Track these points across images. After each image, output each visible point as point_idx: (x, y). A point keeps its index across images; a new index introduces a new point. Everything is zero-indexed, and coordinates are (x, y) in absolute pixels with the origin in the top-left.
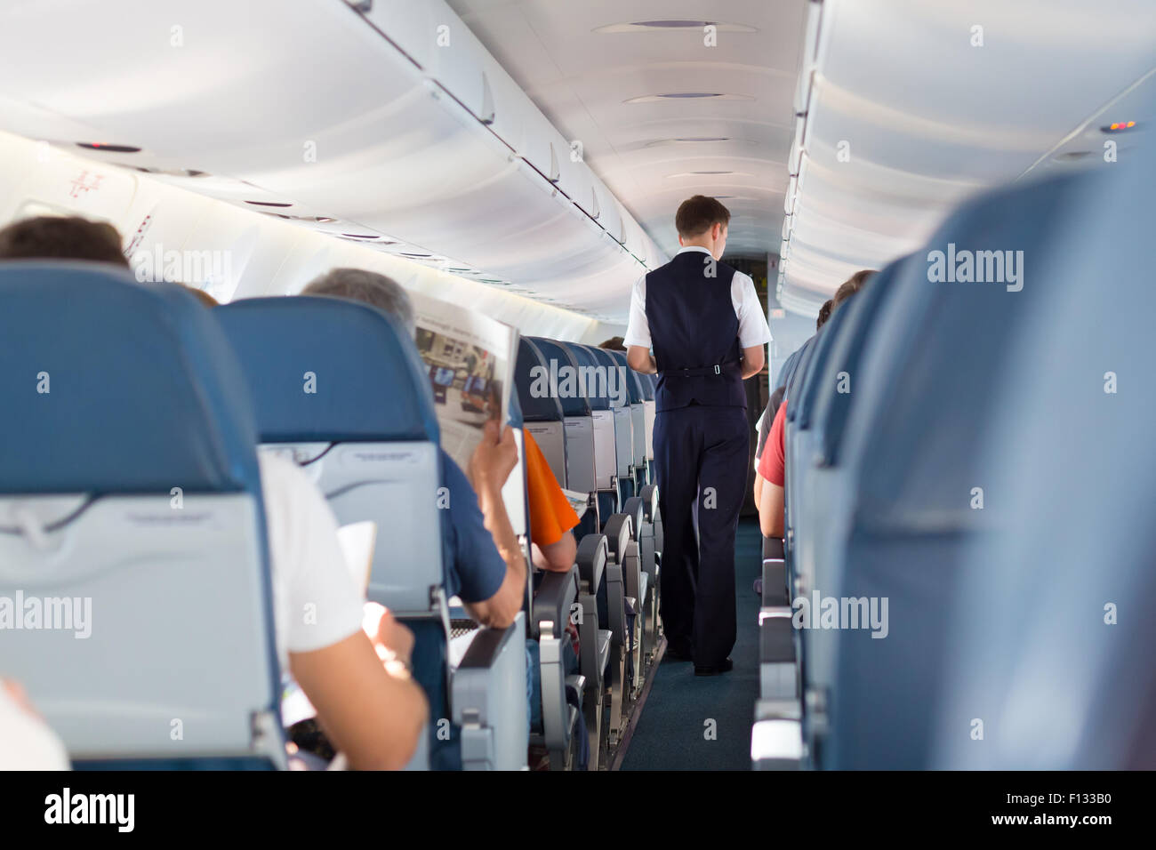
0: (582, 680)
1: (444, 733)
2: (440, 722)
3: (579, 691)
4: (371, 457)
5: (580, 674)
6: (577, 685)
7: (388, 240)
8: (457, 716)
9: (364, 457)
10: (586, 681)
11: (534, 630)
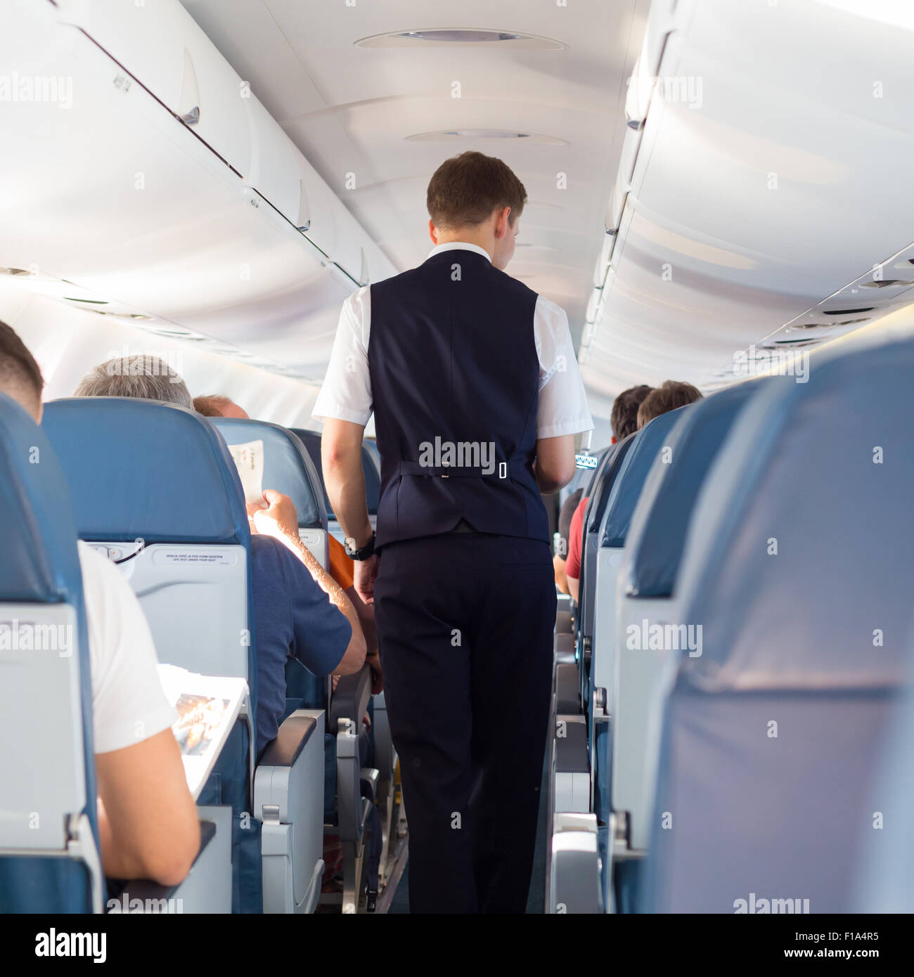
0: (375, 774)
1: (245, 824)
2: (242, 815)
3: (373, 786)
4: (183, 558)
5: (374, 767)
6: (371, 778)
7: (200, 336)
8: (258, 812)
9: (176, 558)
10: (380, 775)
11: (332, 725)
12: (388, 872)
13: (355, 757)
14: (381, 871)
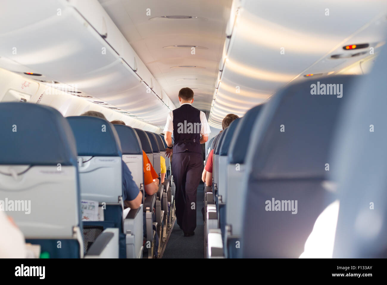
0: (157, 223)
7: (106, 103)
8: (125, 232)
11: (145, 210)
12: (160, 252)
13: (151, 218)
14: (158, 251)
